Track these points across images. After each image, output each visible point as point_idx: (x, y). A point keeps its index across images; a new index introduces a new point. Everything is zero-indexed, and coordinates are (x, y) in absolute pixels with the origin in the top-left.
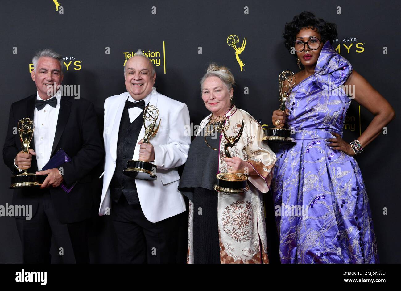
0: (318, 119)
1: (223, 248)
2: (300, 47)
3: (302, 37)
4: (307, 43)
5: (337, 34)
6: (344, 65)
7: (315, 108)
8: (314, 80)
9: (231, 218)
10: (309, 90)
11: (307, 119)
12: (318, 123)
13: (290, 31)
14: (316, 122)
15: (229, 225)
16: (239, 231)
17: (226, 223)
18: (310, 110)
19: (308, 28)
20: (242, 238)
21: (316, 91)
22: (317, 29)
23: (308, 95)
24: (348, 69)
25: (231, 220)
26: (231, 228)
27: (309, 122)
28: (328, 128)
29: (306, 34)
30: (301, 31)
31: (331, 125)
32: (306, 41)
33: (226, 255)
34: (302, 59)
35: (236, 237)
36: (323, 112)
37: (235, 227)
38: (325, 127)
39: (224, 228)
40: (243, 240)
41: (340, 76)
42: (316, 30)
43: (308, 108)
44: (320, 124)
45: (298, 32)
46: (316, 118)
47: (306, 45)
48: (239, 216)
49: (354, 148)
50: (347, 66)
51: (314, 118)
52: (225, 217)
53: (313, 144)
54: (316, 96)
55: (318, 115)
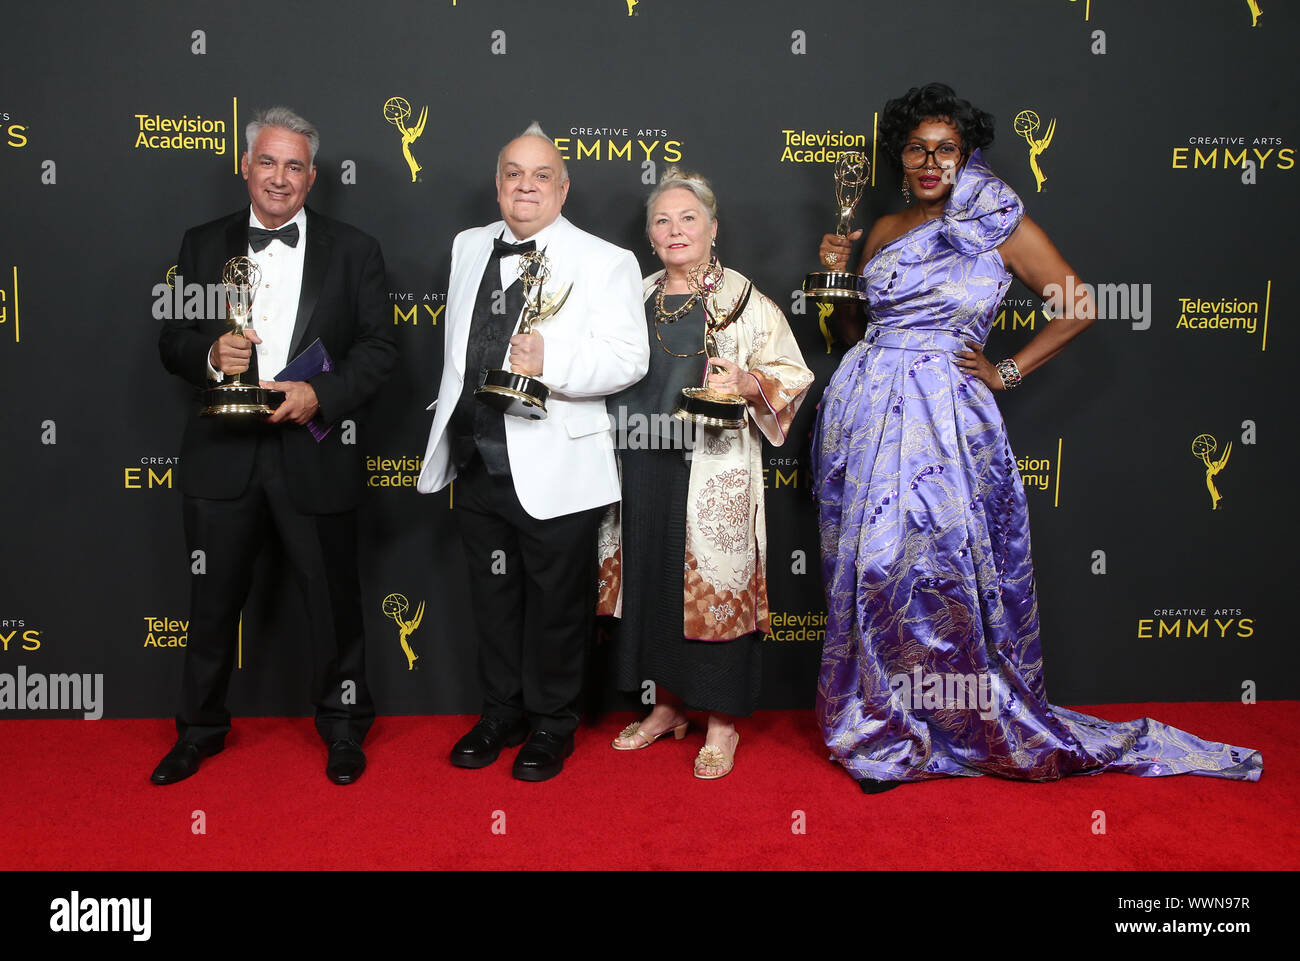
0: (942, 311)
1: (694, 566)
2: (917, 158)
3: (924, 138)
4: (933, 153)
5: (993, 137)
6: (1008, 203)
7: (940, 288)
8: (943, 230)
9: (717, 503)
10: (929, 251)
11: (919, 308)
12: (941, 320)
13: (898, 122)
14: (937, 317)
15: (711, 518)
16: (731, 532)
17: (704, 513)
18: (929, 292)
19: (939, 121)
20: (735, 545)
21: (943, 253)
22: (957, 124)
23: (927, 261)
24: (1015, 212)
25: (715, 507)
26: (714, 525)
27: (923, 315)
28: (959, 331)
29: (935, 133)
30: (923, 124)
31: (966, 327)
32: (931, 150)
33: (699, 580)
34: (917, 183)
35: (724, 543)
36: (955, 297)
37: (725, 523)
38: (953, 329)
39: (700, 523)
40: (738, 550)
41: (999, 226)
42: (954, 125)
43: (924, 288)
44: (944, 320)
45: (916, 125)
46: (939, 308)
47: (930, 156)
48: (733, 500)
49: (1004, 376)
50: (1014, 205)
51: (934, 309)
52: (705, 501)
53: (924, 361)
54: (944, 263)
55: (943, 303)
